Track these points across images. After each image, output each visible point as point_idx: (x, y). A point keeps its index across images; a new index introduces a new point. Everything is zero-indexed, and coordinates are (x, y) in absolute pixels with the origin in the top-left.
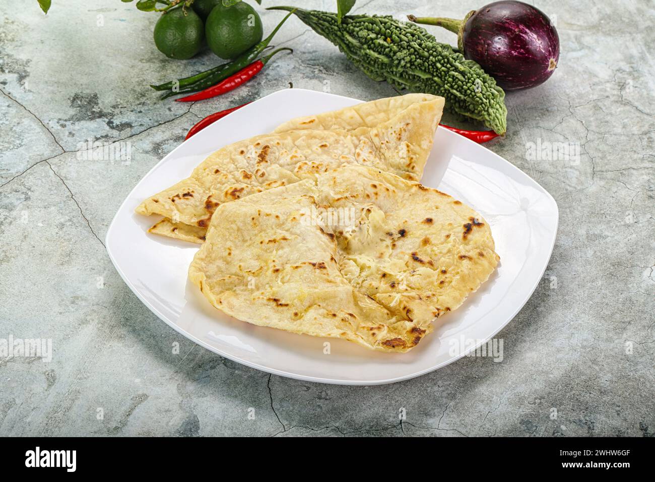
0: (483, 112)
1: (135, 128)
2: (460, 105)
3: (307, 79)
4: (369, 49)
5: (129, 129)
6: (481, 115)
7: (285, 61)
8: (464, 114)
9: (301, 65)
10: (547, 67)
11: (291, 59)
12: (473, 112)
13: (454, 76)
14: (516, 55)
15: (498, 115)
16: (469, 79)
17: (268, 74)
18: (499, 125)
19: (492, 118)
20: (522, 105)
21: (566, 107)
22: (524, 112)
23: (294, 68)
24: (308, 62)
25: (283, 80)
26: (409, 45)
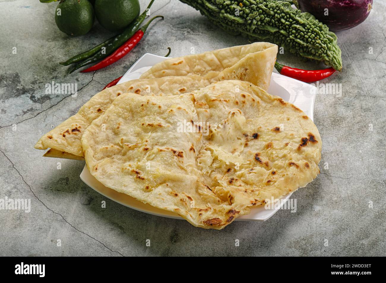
0: (323, 54)
1: (53, 99)
2: (303, 50)
3: (180, 41)
4: (227, 12)
5: (48, 100)
6: (322, 57)
7: (160, 27)
8: (307, 57)
9: (173, 29)
10: (367, 10)
11: (164, 25)
12: (314, 55)
13: (296, 28)
14: (343, 6)
15: (335, 55)
16: (309, 29)
17: (149, 40)
18: (337, 63)
19: (331, 59)
20: (348, 42)
21: (382, 38)
22: (351, 48)
23: (168, 32)
24: (178, 26)
25: (161, 44)
26: (258, 7)
